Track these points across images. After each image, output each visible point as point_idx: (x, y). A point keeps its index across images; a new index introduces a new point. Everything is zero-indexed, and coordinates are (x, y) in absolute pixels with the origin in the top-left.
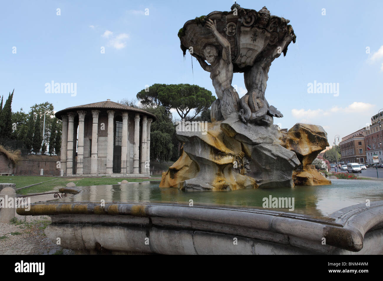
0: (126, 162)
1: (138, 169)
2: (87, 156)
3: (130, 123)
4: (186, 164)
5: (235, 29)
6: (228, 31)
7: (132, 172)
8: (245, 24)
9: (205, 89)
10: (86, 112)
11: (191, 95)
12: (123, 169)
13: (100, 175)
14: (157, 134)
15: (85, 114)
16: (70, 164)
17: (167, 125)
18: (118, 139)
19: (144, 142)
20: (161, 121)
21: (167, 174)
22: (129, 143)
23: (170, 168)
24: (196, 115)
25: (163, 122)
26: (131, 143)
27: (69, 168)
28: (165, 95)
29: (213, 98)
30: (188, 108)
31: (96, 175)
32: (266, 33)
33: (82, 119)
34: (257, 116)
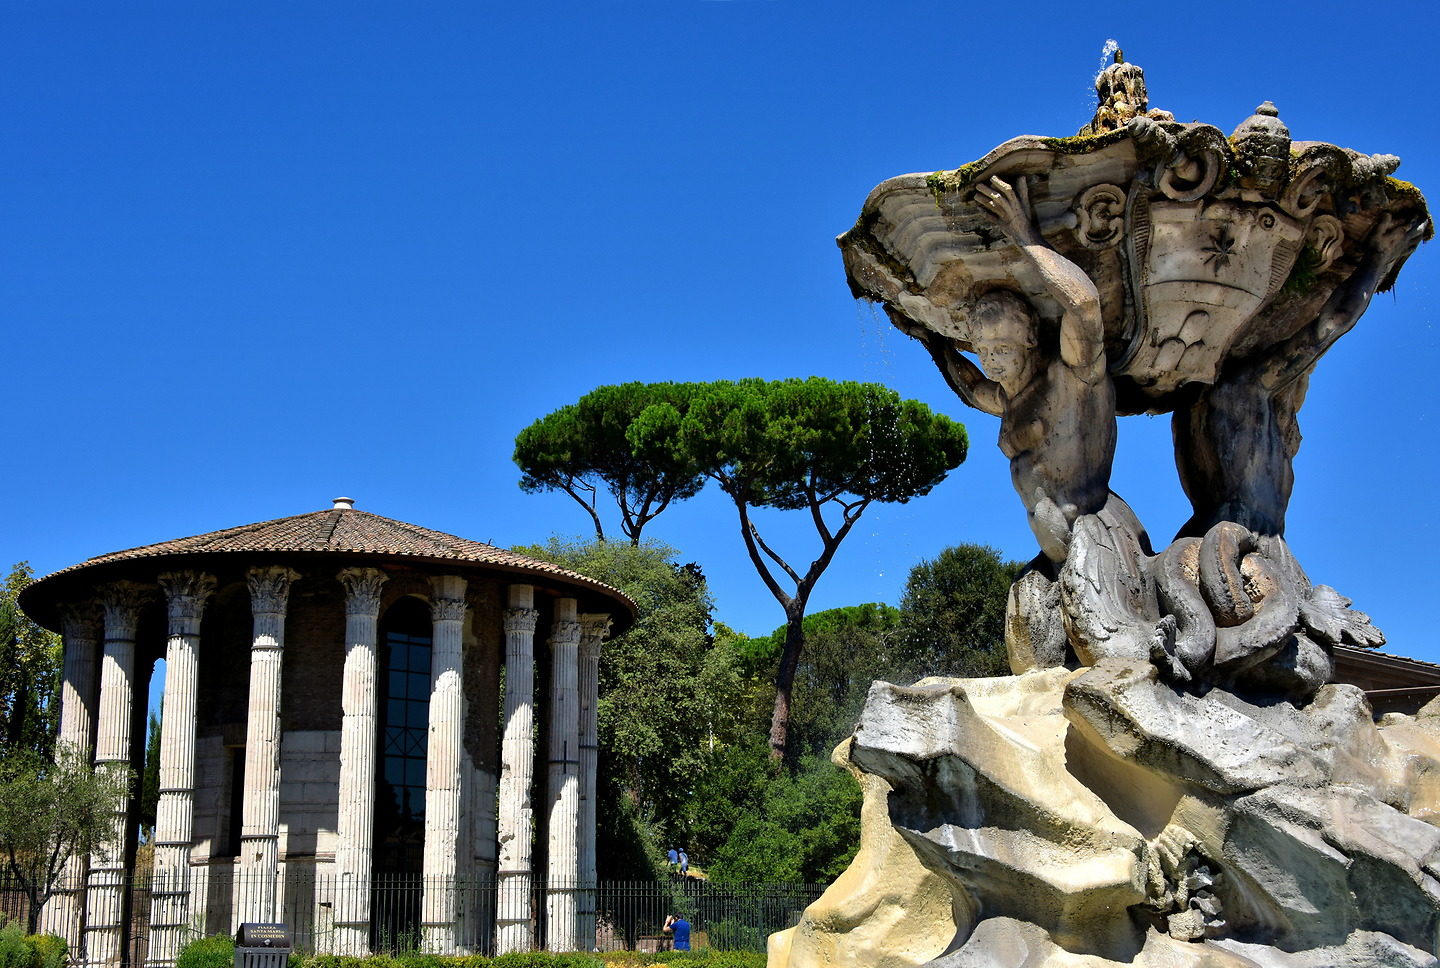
3: (474, 641)
4: (894, 892)
5: (1122, 215)
6: (1085, 229)
8: (1170, 193)
10: (214, 579)
12: (436, 931)
15: (205, 594)
16: (107, 904)
18: (400, 741)
19: (560, 757)
22: (469, 765)
26: (478, 767)
27: (101, 928)
32: (1279, 223)
33: (187, 621)
34: (1247, 645)
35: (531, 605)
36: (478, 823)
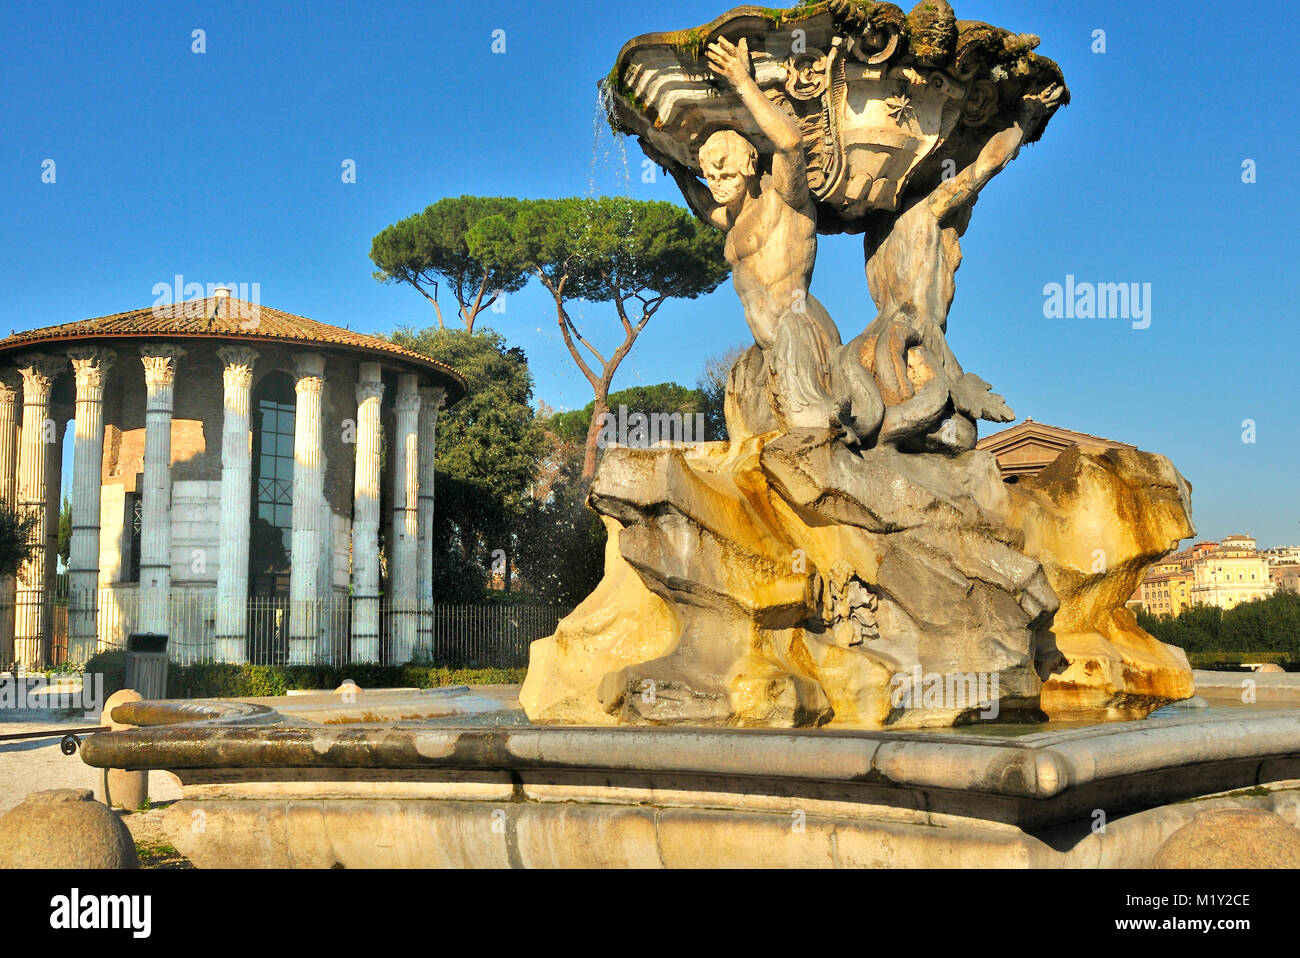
5: (823, 72)
6: (794, 83)
8: (862, 58)
12: (301, 644)
16: (33, 619)
18: (271, 490)
19: (402, 505)
27: (27, 638)
32: (946, 85)
33: (92, 389)
34: (907, 419)
35: (379, 381)
36: (336, 557)
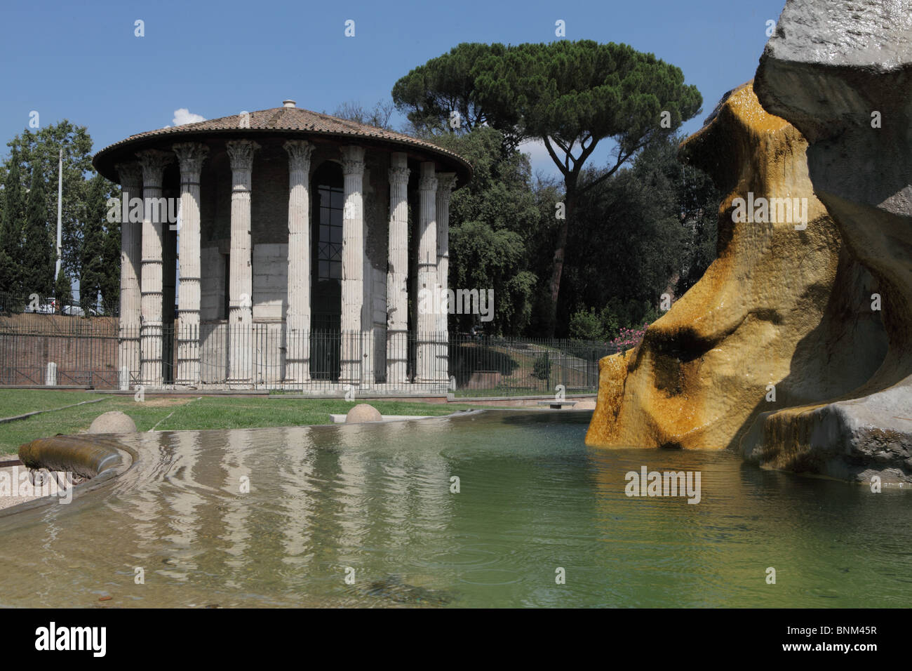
0: (361, 339)
1: (403, 367)
2: (213, 315)
3: (371, 189)
4: (765, 305)
7: (381, 378)
9: (657, 58)
10: (207, 148)
11: (600, 83)
12: (349, 365)
13: (263, 387)
14: (472, 235)
15: (202, 158)
16: (154, 347)
17: (509, 200)
18: (327, 251)
19: (425, 261)
20: (487, 187)
21: (632, 368)
22: (369, 265)
23: (653, 331)
24: (620, 163)
25: (495, 190)
26: (374, 267)
27: (152, 361)
28: (502, 84)
29: (688, 94)
30: (588, 137)
31: (248, 387)
33: (191, 175)
35: (406, 166)
36: (375, 302)
